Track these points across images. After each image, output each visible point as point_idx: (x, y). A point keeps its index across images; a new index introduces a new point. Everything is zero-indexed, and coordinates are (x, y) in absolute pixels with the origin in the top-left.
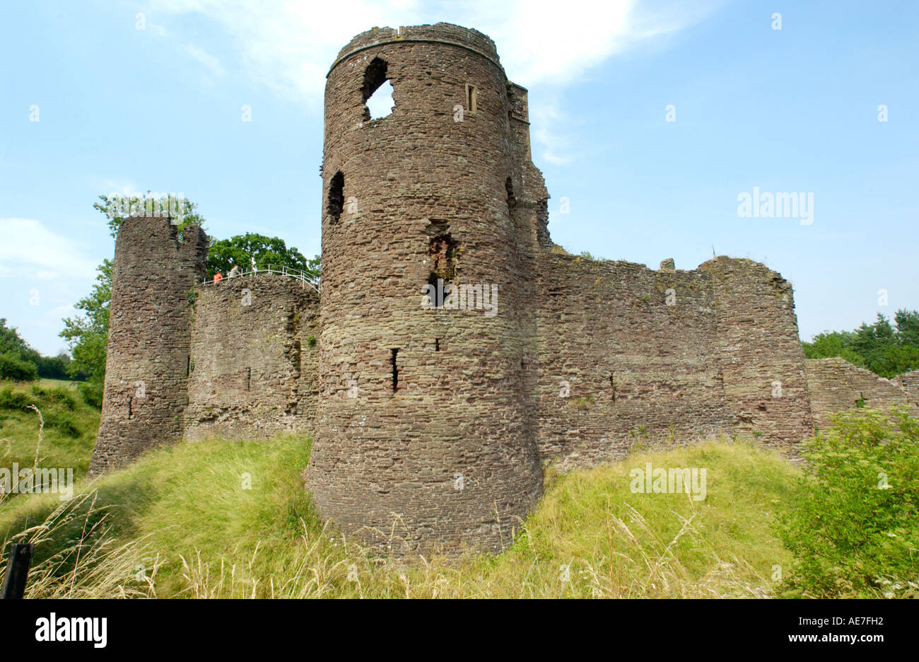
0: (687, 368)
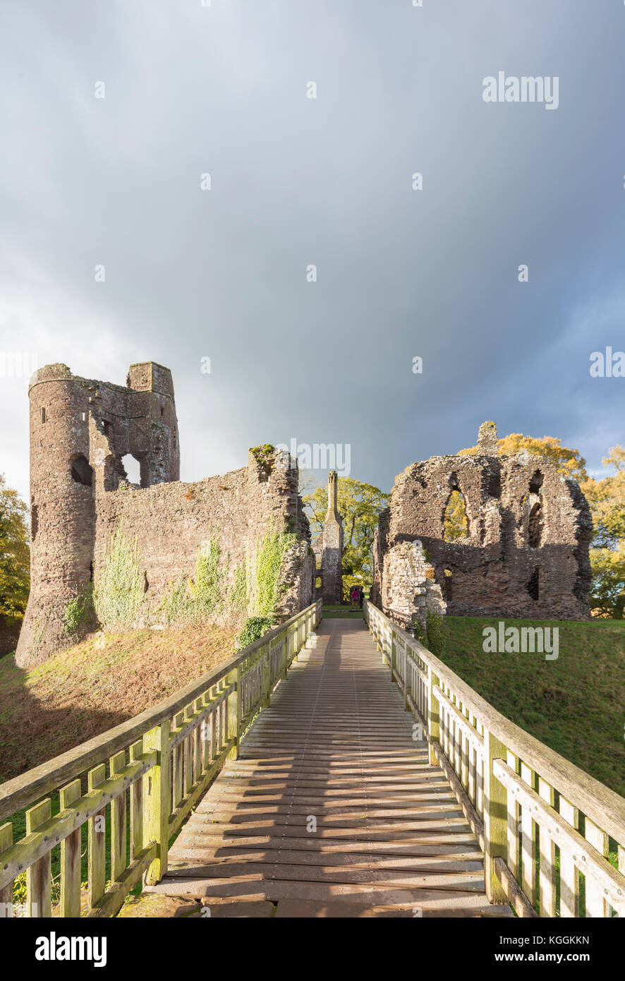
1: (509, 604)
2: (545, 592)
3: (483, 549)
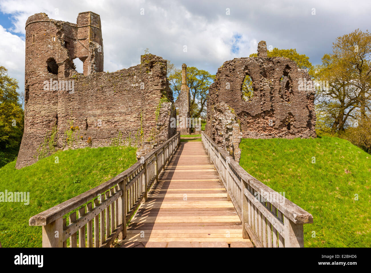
0: (120, 114)
1: (276, 132)
2: (294, 126)
3: (262, 105)
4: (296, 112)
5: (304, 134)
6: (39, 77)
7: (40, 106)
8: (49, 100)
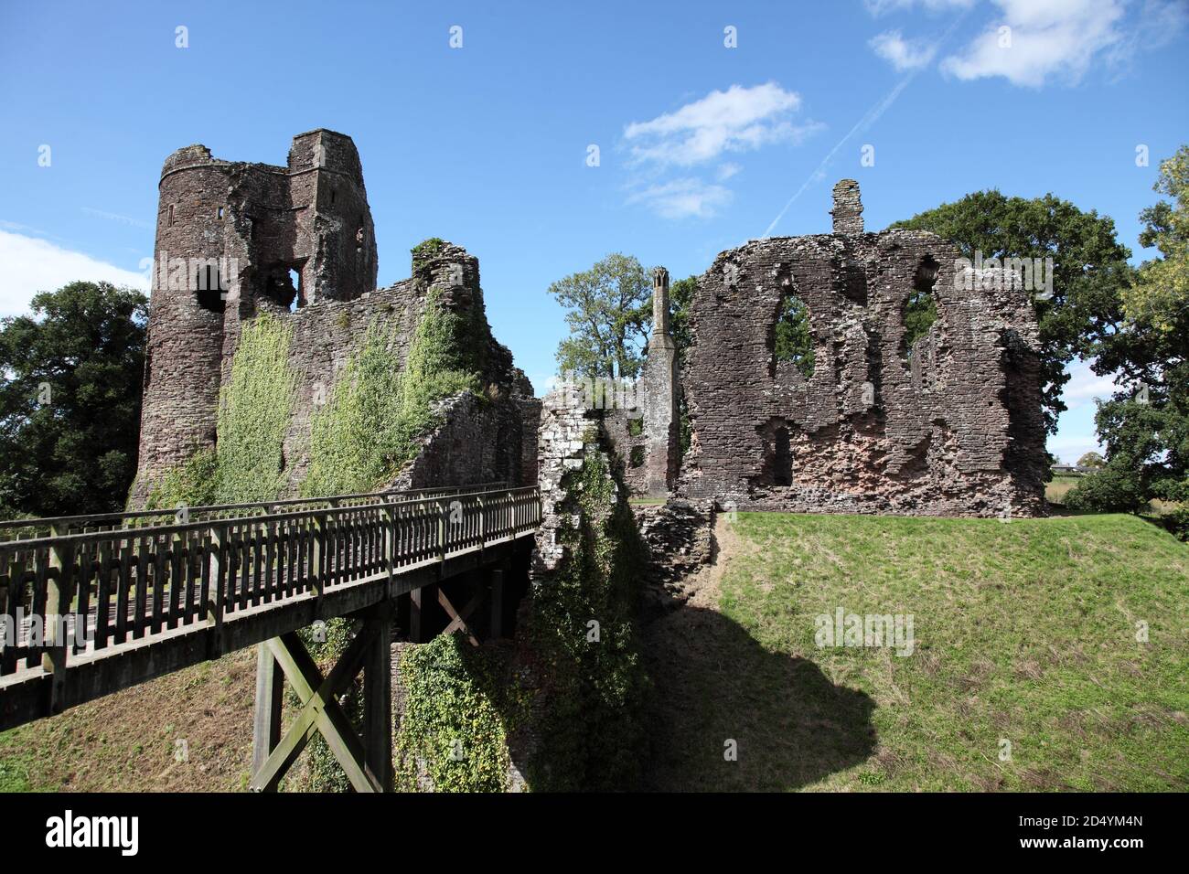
1: (891, 489)
2: (955, 466)
3: (841, 393)
4: (963, 416)
5: (993, 495)
6: (175, 322)
7: (174, 403)
8: (198, 387)
